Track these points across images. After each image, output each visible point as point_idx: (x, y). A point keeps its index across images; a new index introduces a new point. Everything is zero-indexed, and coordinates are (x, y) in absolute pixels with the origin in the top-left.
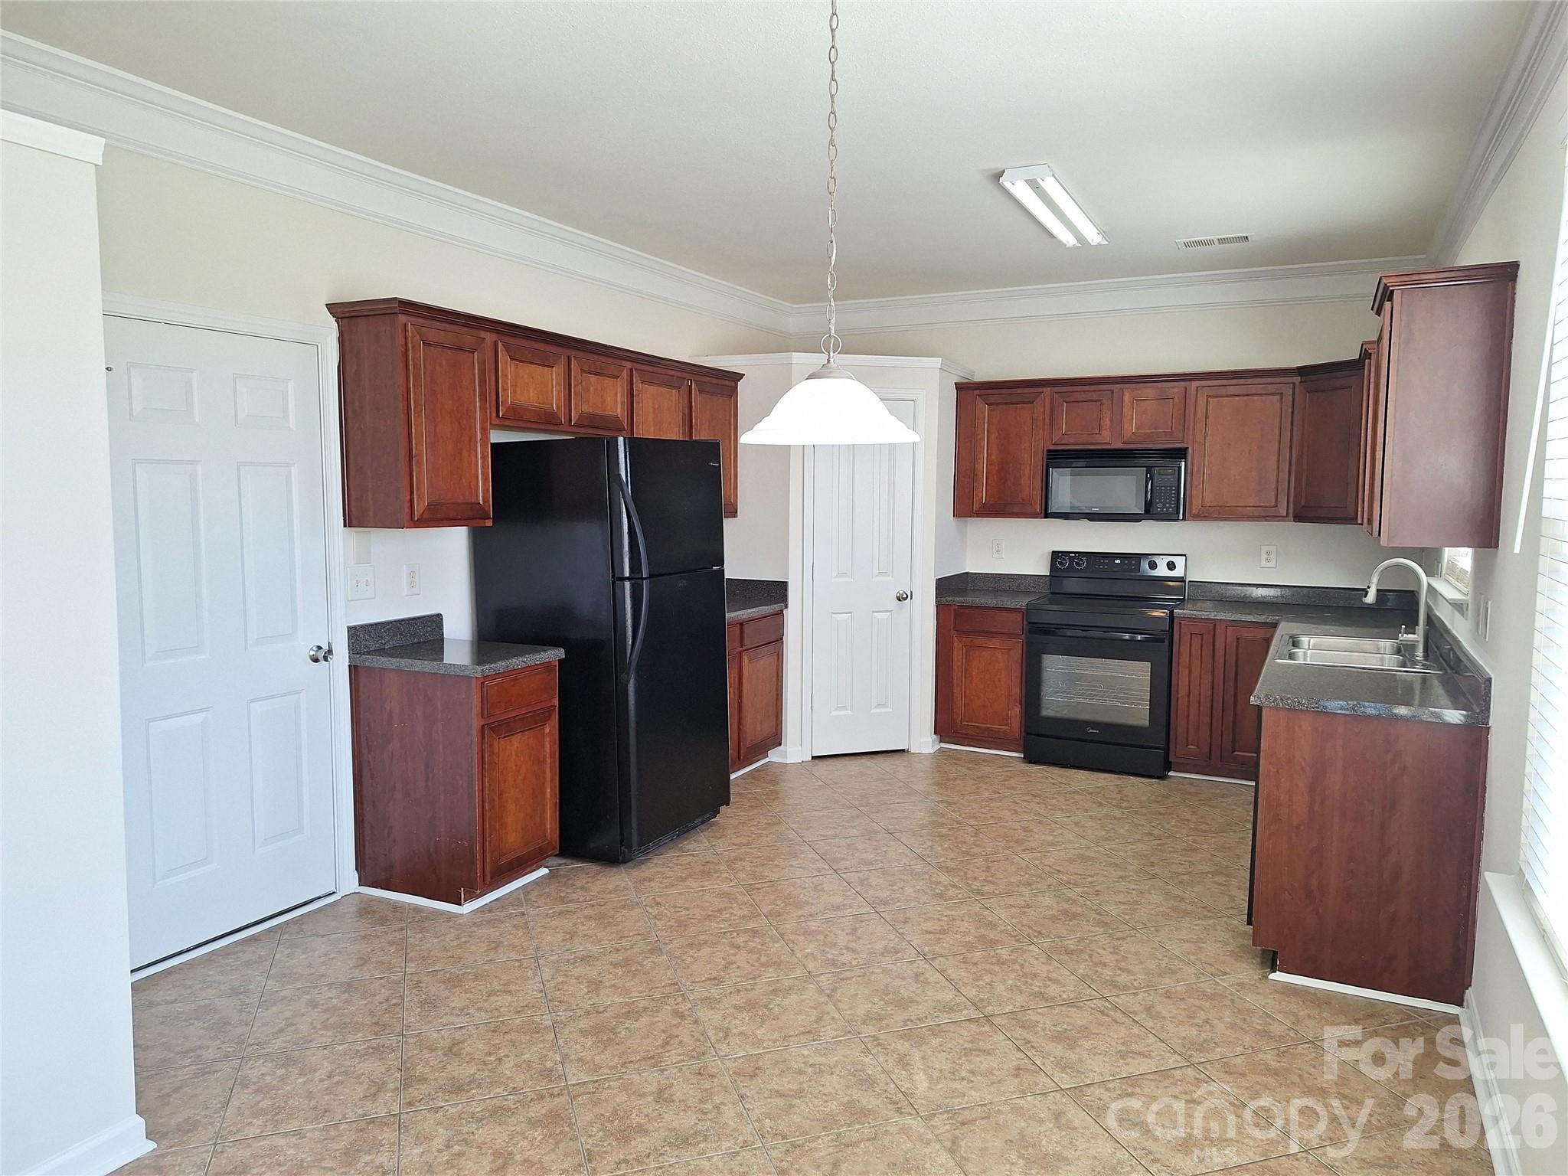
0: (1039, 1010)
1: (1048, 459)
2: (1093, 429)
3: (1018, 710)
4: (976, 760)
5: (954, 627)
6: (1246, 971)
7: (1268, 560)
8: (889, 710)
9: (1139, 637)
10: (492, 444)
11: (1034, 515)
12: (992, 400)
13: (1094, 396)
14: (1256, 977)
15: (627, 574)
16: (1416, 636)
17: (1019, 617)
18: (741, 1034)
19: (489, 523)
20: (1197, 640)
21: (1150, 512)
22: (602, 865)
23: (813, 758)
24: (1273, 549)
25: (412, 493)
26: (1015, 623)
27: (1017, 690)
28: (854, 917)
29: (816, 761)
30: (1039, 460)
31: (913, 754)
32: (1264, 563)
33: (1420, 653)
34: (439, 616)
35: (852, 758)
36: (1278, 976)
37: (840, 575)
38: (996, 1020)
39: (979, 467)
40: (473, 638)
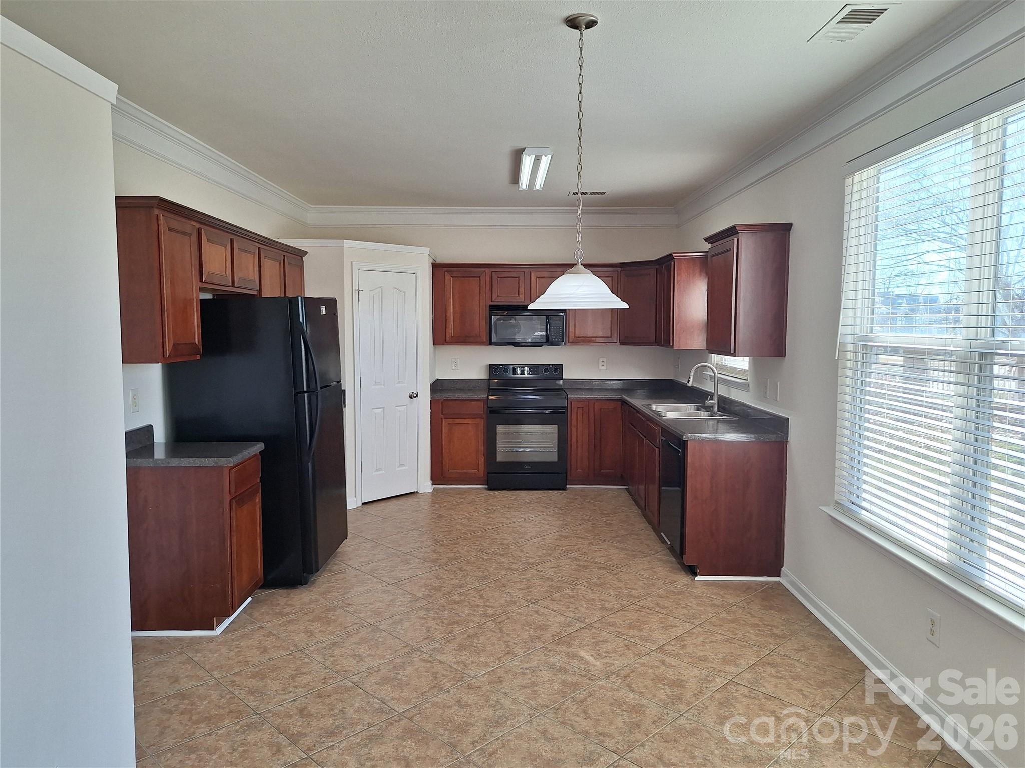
0: (610, 616)
1: (490, 311)
2: (515, 294)
3: (483, 460)
4: (461, 493)
5: (443, 413)
6: (683, 579)
7: (603, 366)
8: (406, 468)
9: (547, 412)
10: (200, 300)
11: (482, 344)
12: (455, 274)
13: (514, 275)
14: (689, 581)
15: (305, 390)
16: (713, 402)
17: (481, 404)
18: (473, 663)
19: (198, 357)
20: (580, 411)
21: (548, 342)
22: (286, 589)
23: (363, 504)
24: (605, 360)
25: (163, 337)
26: (479, 408)
27: (482, 449)
28: (475, 589)
29: (366, 506)
30: (485, 312)
31: (421, 494)
32: (601, 368)
33: (716, 410)
34: (151, 427)
35: (386, 501)
36: (698, 578)
37: (376, 384)
38: (595, 625)
39: (448, 315)
40: (166, 440)
